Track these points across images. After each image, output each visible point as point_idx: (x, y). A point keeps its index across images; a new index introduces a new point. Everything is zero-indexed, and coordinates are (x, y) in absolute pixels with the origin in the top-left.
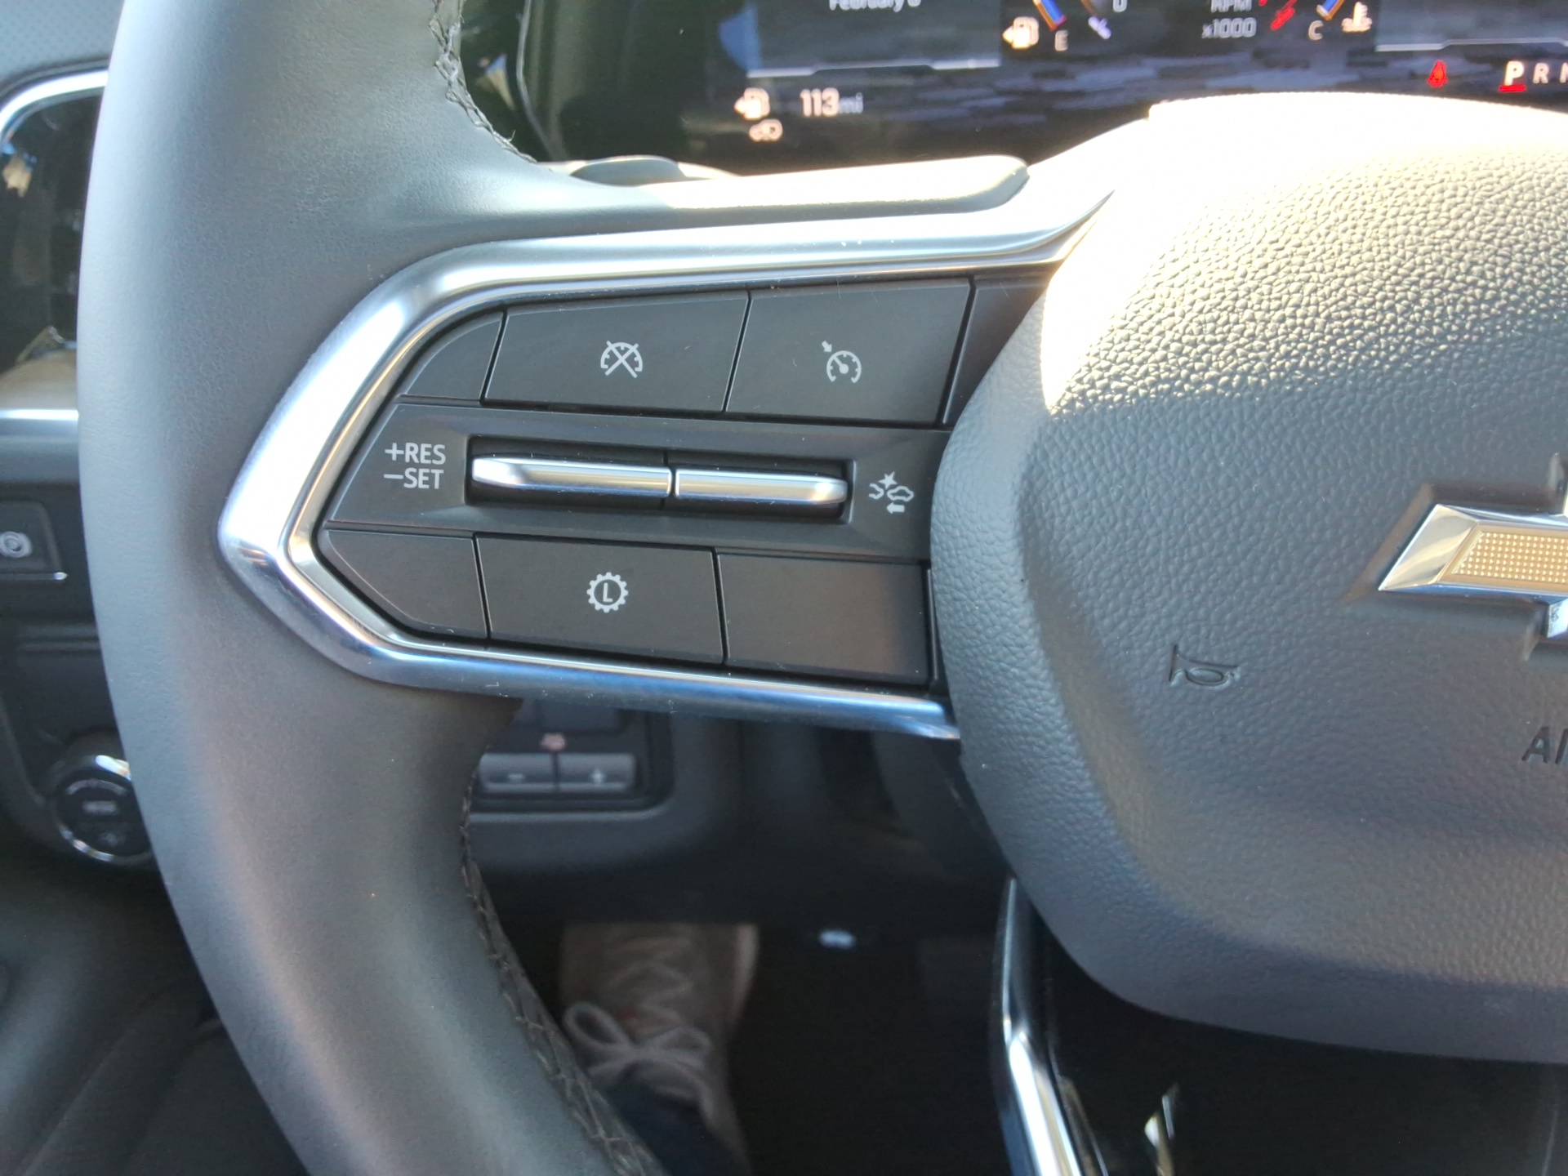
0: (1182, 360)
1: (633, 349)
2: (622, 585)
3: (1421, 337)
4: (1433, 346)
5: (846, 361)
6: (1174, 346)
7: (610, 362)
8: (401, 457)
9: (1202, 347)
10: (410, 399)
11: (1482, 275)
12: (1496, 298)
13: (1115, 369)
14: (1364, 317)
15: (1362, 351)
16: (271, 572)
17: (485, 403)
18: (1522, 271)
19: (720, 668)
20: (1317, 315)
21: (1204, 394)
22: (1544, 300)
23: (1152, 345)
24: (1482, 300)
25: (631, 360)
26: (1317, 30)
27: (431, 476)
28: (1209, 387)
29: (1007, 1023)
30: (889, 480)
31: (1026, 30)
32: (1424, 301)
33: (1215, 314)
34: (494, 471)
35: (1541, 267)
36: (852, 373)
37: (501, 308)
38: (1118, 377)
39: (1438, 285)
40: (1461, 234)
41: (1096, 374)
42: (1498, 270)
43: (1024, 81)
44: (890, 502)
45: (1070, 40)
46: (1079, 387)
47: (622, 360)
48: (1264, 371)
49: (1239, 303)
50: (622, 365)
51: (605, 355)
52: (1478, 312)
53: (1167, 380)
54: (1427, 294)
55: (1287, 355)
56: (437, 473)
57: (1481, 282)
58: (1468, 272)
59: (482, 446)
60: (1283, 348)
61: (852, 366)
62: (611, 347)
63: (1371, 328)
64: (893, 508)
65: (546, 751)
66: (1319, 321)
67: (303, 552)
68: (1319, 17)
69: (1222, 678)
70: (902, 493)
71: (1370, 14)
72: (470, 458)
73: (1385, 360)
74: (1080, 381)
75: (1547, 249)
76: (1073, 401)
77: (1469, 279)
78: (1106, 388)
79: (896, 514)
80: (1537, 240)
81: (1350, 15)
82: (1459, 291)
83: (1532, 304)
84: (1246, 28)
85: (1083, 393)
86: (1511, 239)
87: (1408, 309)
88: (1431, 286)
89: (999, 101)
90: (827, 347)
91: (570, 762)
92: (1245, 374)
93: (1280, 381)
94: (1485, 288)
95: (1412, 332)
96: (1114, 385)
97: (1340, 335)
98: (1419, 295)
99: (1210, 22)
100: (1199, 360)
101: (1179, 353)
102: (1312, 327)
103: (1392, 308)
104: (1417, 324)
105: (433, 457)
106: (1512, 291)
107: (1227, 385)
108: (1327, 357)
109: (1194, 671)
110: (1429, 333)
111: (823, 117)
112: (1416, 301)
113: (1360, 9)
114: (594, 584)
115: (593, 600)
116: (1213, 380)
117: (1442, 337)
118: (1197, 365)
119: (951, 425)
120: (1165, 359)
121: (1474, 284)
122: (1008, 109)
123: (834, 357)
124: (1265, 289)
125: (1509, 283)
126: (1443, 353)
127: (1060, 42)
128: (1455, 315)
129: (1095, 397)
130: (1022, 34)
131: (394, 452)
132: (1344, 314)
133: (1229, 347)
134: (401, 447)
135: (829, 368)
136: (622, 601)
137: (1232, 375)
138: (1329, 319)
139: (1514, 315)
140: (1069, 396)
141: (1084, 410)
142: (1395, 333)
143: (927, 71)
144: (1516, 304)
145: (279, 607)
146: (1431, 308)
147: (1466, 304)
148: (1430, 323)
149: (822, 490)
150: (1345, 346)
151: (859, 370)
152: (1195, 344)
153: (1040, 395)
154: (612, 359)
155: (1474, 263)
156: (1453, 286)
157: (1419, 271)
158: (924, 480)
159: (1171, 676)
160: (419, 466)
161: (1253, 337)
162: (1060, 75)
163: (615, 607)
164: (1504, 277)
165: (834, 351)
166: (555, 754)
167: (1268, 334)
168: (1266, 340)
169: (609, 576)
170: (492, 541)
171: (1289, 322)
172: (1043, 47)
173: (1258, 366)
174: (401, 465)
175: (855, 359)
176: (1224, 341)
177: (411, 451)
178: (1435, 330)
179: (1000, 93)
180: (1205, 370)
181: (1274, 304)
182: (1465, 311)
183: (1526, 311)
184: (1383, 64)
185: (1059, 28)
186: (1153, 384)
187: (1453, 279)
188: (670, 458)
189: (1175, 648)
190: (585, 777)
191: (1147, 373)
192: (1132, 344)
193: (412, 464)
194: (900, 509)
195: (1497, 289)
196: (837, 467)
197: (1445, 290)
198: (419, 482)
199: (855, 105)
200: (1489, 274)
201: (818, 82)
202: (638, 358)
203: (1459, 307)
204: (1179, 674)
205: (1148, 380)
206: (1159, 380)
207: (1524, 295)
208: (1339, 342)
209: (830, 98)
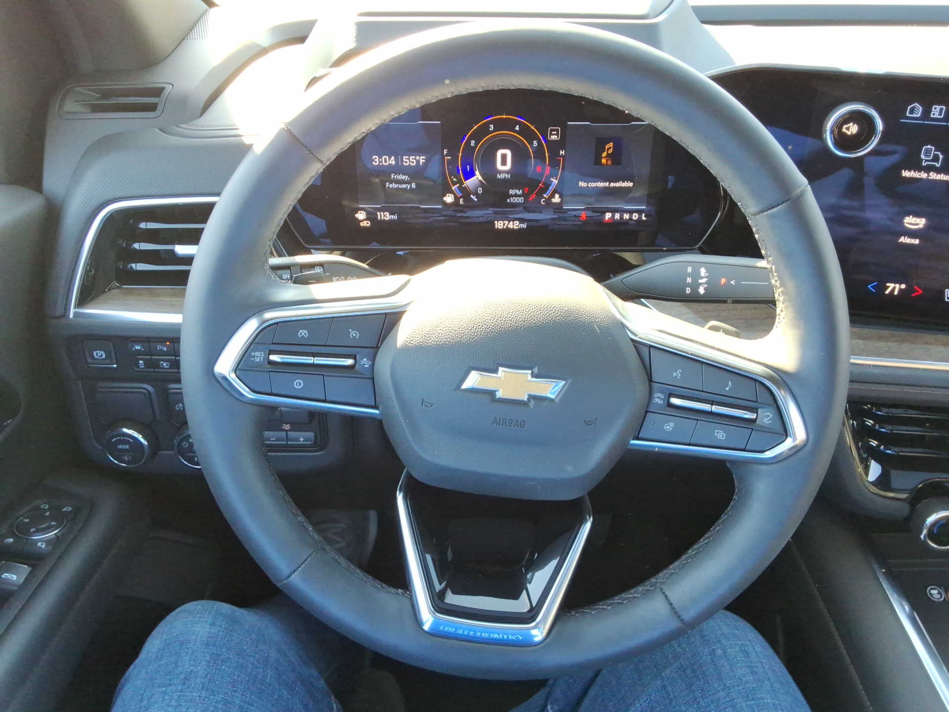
0: (425, 338)
1: (306, 331)
2: (302, 382)
3: (472, 336)
4: (475, 338)
5: (355, 333)
6: (424, 334)
7: (300, 334)
8: (254, 355)
9: (429, 335)
10: (257, 343)
11: (488, 322)
12: (489, 328)
13: (412, 339)
14: (462, 331)
15: (460, 338)
16: (225, 378)
17: (273, 343)
18: (496, 322)
19: (325, 401)
20: (453, 329)
21: (428, 346)
22: (499, 328)
23: (420, 334)
24: (486, 328)
25: (305, 334)
26: (543, 202)
27: (260, 359)
28: (430, 344)
29: (398, 492)
30: (365, 360)
31: (450, 197)
32: (475, 328)
33: (433, 328)
34: (273, 358)
35: (501, 321)
36: (356, 336)
37: (277, 323)
38: (412, 340)
39: (478, 324)
40: (486, 313)
41: (408, 339)
42: (491, 321)
43: (450, 213)
44: (365, 364)
45: (464, 201)
46: (404, 342)
47: (303, 334)
48: (441, 341)
49: (438, 326)
50: (303, 335)
51: (299, 333)
52: (485, 331)
53: (422, 342)
54: (475, 326)
55: (446, 338)
56: (262, 358)
57: (487, 324)
58: (485, 321)
59: (272, 352)
60: (445, 336)
61: (356, 335)
62: (301, 331)
63: (463, 333)
64: (366, 366)
65: (283, 430)
66: (453, 331)
67: (233, 376)
68: (544, 198)
69: (432, 406)
70: (368, 363)
71: (560, 197)
72: (269, 354)
73: (464, 340)
74: (404, 341)
75: (503, 317)
76: (403, 345)
77: (485, 323)
78: (410, 343)
79: (367, 367)
80: (501, 314)
81: (554, 197)
82: (482, 326)
83: (496, 329)
84: (521, 200)
85: (405, 343)
86: (496, 314)
87: (471, 329)
88: (476, 324)
89: (443, 218)
90: (350, 330)
91: (292, 434)
92: (437, 342)
93: (444, 344)
94: (488, 325)
95: (471, 335)
96: (411, 342)
97: (457, 334)
98: (474, 326)
99: (509, 198)
100: (428, 338)
101: (425, 336)
102: (451, 332)
103: (468, 329)
104: (472, 333)
105: (261, 355)
106: (493, 326)
107: (433, 344)
108: (453, 339)
109: (427, 404)
110: (474, 335)
111: (384, 220)
112: (473, 328)
113: (557, 196)
114: (295, 382)
115: (295, 386)
116: (431, 343)
117: (477, 336)
118: (428, 339)
119: (379, 348)
120: (422, 337)
121: (486, 324)
122: (445, 221)
123: (352, 333)
124: (444, 323)
125: (493, 324)
126: (476, 339)
127: (461, 201)
128: (480, 331)
129: (407, 345)
130: (449, 199)
131: (253, 354)
132: (458, 330)
133: (435, 335)
134: (254, 353)
135: (351, 335)
136: (302, 386)
137: (434, 342)
138: (455, 331)
139: (492, 332)
140: (402, 344)
141: (404, 347)
142: (467, 335)
143: (420, 208)
144: (493, 329)
145: (226, 386)
146: (476, 329)
147: (483, 329)
148: (475, 333)
149: (349, 362)
150: (457, 337)
151: (358, 335)
152: (428, 334)
153: (396, 343)
154: (301, 334)
155: (487, 319)
156: (481, 325)
157: (475, 321)
158: (373, 360)
159: (422, 406)
160: (258, 357)
161: (440, 333)
162: (462, 211)
163: (300, 387)
164: (492, 323)
165: (352, 331)
166: (287, 431)
167: (443, 333)
168: (442, 334)
169: (299, 380)
170: (273, 373)
171: (447, 331)
172: (456, 202)
173: (440, 340)
174: (254, 357)
175: (357, 333)
176: (434, 334)
177: (257, 354)
178: (476, 334)
179: (443, 216)
180: (429, 340)
181: (445, 326)
182: (482, 330)
183: (495, 331)
184: (566, 212)
185: (461, 197)
186: (419, 343)
187: (481, 323)
188: (314, 355)
189: (423, 399)
190: (298, 440)
191: (418, 340)
192: (416, 333)
193: (256, 356)
194: (368, 366)
195: (490, 326)
196: (354, 357)
197: (479, 325)
198: (258, 360)
199: (395, 217)
200: (489, 322)
201: (383, 210)
202: (307, 333)
203: (481, 329)
204: (424, 405)
205: (418, 341)
206: (420, 342)
207: (495, 327)
208: (456, 336)
209: (387, 214)
